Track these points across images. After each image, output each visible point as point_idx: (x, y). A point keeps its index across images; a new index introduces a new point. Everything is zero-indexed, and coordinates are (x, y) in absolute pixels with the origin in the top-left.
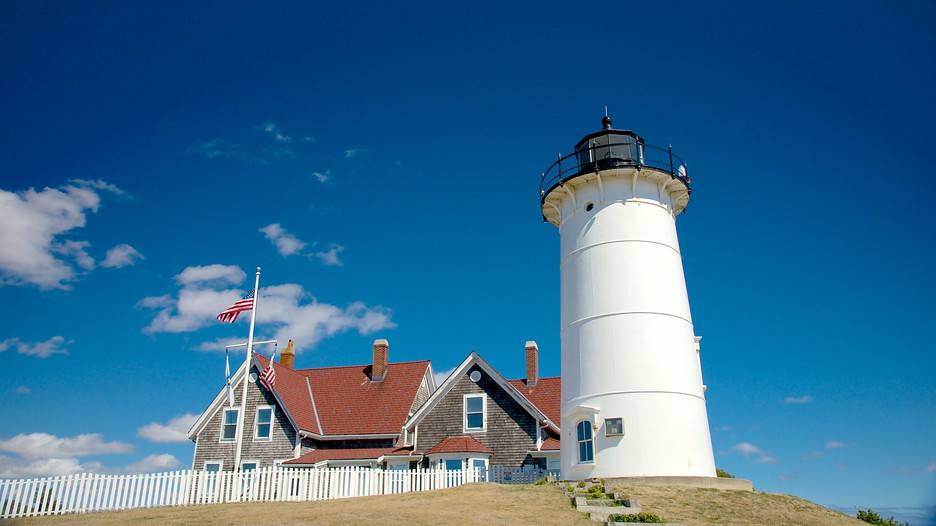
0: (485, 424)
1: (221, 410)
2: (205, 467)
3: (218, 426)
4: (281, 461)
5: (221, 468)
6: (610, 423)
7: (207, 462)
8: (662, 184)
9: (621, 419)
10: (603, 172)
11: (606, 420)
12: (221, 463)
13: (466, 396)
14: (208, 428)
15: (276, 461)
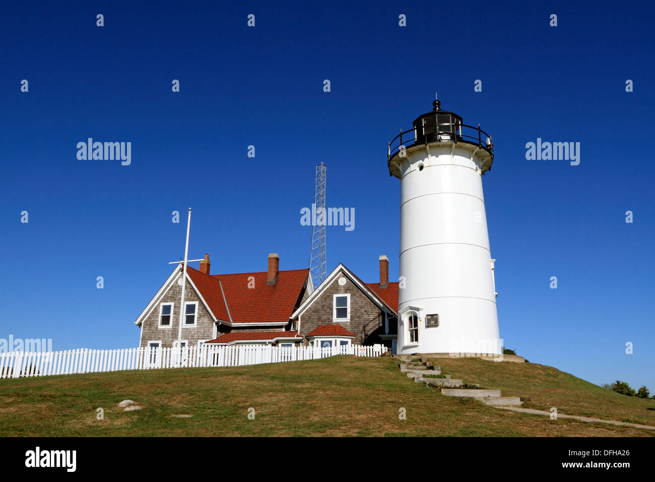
0: (349, 315)
1: (159, 305)
2: (149, 344)
3: (157, 316)
4: (203, 341)
5: (160, 345)
6: (430, 317)
7: (150, 342)
8: (473, 151)
9: (436, 315)
10: (431, 144)
11: (427, 315)
12: (160, 342)
13: (335, 296)
14: (149, 318)
15: (200, 341)
